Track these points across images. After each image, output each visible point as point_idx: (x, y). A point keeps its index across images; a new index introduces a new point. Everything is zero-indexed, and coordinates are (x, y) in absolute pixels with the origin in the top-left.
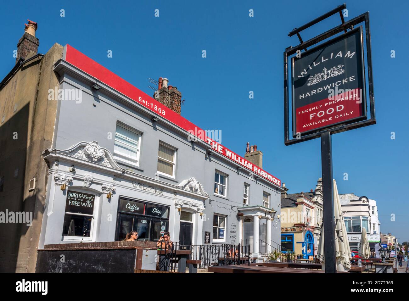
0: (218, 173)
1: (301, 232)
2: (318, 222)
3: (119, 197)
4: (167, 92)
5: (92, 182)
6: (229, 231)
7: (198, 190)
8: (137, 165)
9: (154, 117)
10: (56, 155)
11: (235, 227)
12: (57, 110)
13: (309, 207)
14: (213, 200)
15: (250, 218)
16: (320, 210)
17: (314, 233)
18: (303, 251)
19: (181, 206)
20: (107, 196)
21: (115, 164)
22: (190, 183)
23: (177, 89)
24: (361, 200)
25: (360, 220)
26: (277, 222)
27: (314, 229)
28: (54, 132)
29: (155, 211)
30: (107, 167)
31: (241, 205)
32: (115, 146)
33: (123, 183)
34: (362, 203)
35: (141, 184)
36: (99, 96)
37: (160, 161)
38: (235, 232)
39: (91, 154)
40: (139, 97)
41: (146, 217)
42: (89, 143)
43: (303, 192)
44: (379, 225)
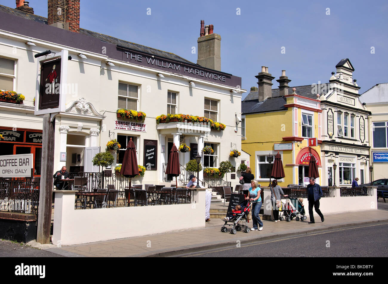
0: (125, 83)
2: (330, 133)
7: (87, 111)
13: (310, 110)
16: (336, 113)
19: (68, 130)
22: (78, 104)
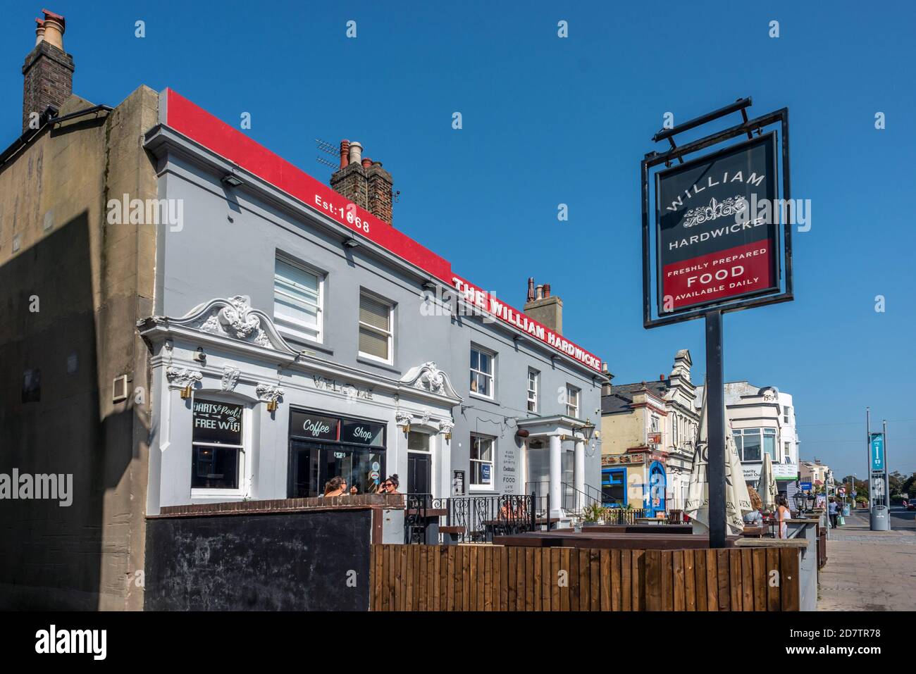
0: (476, 349)
1: (640, 465)
2: (675, 443)
3: (290, 408)
4: (361, 174)
5: (239, 381)
6: (501, 467)
7: (439, 387)
8: (319, 340)
9: (349, 239)
10: (167, 327)
11: (512, 460)
12: (156, 234)
13: (657, 413)
14: (469, 407)
15: (541, 441)
16: (679, 418)
17: (668, 466)
18: (645, 502)
19: (409, 422)
20: (268, 407)
21: (280, 341)
22: (425, 373)
23: (381, 165)
24: (763, 395)
25: (760, 435)
26: (594, 445)
27: (666, 457)
28: (155, 280)
29: (358, 433)
30: (265, 349)
31: (523, 414)
32: (275, 303)
33: (296, 379)
34: (764, 402)
35: (329, 380)
36: (238, 198)
37: (363, 330)
38: (512, 470)
39: (234, 324)
40: (317, 196)
41: (343, 445)
42: (228, 301)
43: (645, 382)
44: (797, 443)
